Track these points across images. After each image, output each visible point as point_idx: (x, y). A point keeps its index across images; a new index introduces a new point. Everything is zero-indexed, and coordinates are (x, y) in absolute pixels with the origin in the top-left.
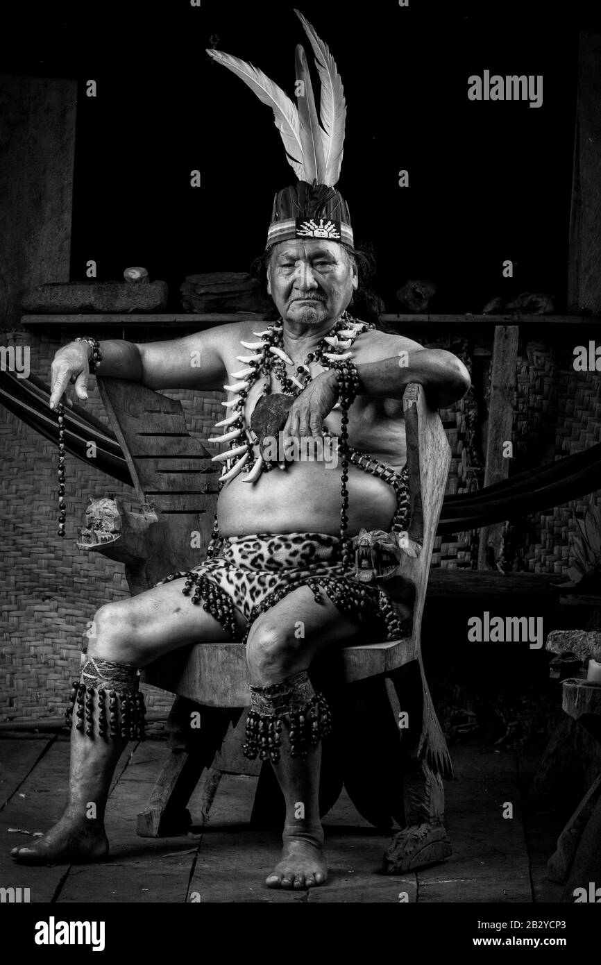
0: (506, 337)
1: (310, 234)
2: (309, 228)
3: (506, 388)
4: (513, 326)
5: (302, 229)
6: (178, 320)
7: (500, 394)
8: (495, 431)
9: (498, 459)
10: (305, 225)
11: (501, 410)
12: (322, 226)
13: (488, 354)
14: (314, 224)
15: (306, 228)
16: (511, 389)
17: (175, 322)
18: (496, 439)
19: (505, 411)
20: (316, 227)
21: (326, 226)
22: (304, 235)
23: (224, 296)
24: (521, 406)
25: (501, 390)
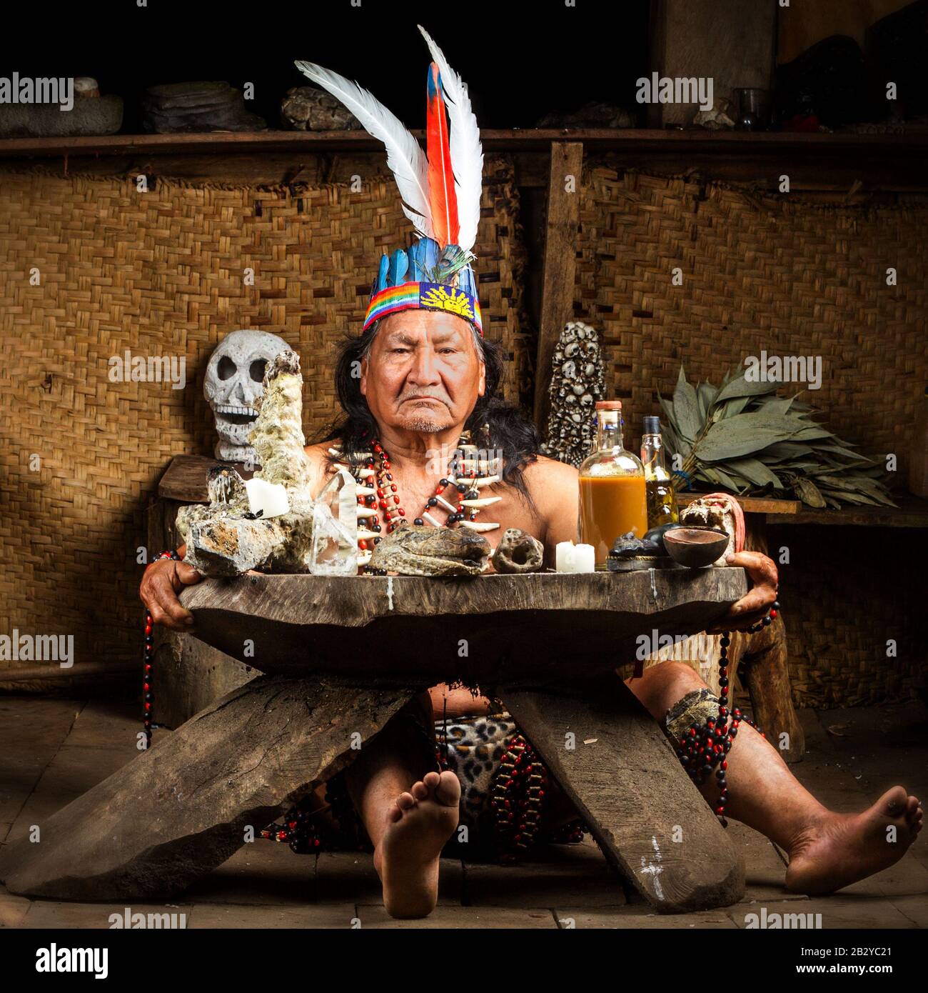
0: (566, 157)
1: (439, 304)
2: (438, 297)
3: (566, 225)
4: (575, 144)
5: (428, 297)
6: (136, 142)
7: (558, 233)
8: (552, 283)
9: (556, 320)
10: (432, 292)
11: (559, 256)
12: (453, 297)
13: (542, 183)
14: (444, 292)
15: (432, 295)
16: (572, 226)
17: (132, 145)
18: (553, 294)
19: (565, 256)
20: (447, 297)
21: (459, 299)
22: (431, 305)
23: (194, 111)
24: (585, 253)
25: (559, 229)
